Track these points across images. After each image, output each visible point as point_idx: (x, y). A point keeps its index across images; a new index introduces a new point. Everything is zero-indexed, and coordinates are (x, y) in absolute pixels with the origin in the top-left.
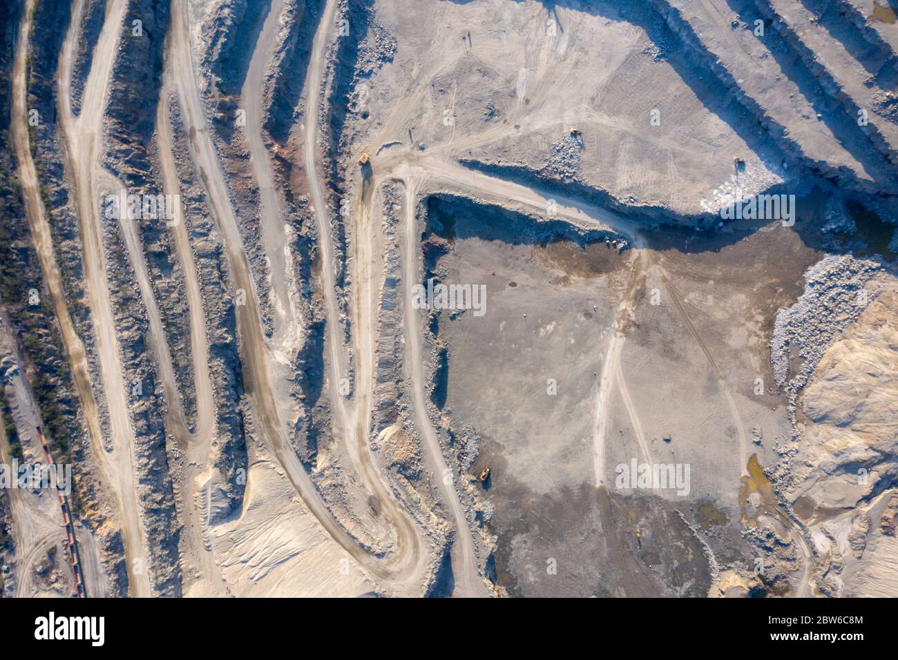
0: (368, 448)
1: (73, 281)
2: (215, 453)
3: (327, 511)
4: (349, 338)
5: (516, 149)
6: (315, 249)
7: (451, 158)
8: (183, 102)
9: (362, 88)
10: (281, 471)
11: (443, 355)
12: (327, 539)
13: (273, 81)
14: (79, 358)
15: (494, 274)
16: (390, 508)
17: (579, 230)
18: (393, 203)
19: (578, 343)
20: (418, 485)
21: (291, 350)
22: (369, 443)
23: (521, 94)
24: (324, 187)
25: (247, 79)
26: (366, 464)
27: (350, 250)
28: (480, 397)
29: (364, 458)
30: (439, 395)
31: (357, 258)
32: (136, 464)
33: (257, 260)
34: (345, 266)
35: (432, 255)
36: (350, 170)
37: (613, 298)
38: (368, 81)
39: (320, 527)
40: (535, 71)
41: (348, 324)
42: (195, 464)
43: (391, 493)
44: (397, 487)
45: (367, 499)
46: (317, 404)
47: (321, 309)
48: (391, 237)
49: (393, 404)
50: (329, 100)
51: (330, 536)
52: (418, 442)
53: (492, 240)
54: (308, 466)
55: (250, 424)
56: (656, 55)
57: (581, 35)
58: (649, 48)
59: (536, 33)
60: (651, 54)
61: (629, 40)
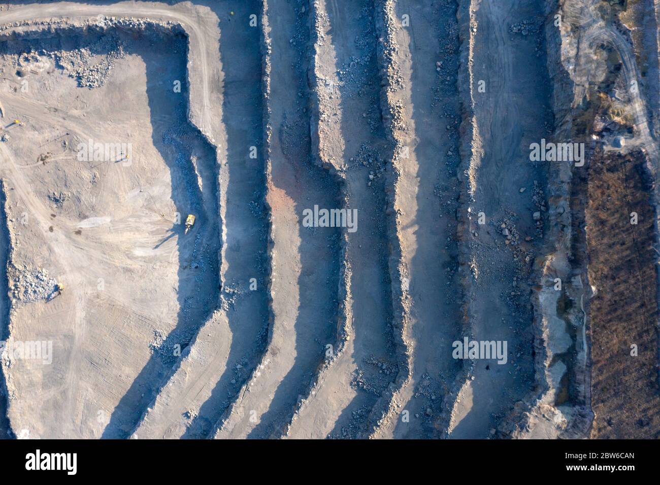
5: (29, 234)
9: (45, 63)
23: (84, 225)
38: (53, 67)
40: (110, 232)
56: (156, 345)
57: (158, 267)
58: (161, 336)
59: (148, 223)
60: (156, 340)
61: (164, 315)
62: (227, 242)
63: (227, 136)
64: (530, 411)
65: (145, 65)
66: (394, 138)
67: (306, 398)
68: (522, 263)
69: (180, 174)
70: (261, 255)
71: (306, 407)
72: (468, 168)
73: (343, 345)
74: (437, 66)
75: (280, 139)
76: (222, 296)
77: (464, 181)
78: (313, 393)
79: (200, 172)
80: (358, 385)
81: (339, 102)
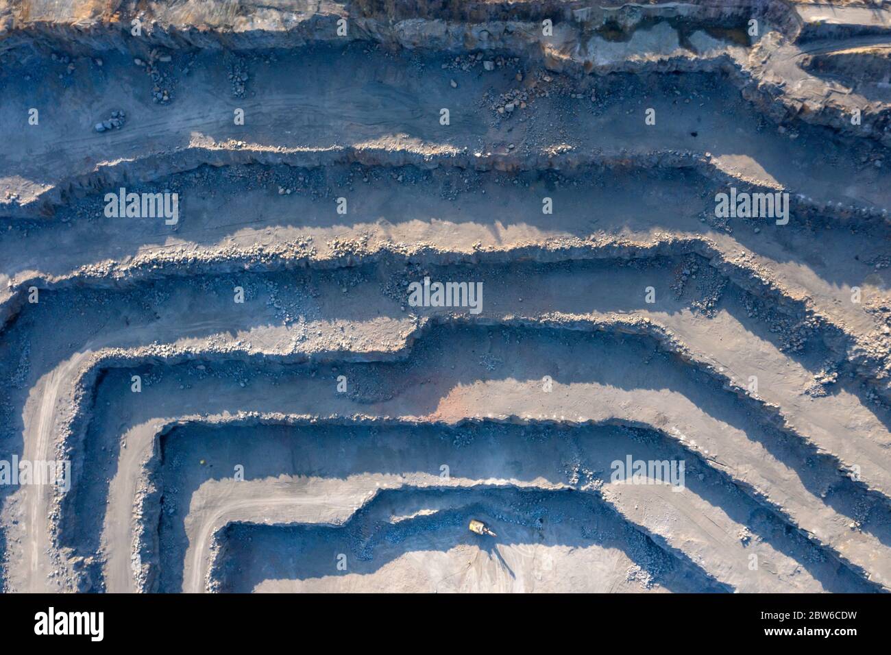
56: (647, 580)
57: (540, 574)
58: (636, 573)
59: (479, 584)
60: (639, 580)
61: (605, 567)
62: (509, 480)
63: (365, 474)
64: (756, 81)
65: (266, 581)
66: (378, 252)
67: (729, 380)
68: (553, 86)
69: (414, 538)
70: (527, 433)
71: (741, 380)
72: (422, 156)
73: (655, 326)
74: (285, 194)
75: (373, 403)
76: (583, 489)
77: (438, 160)
78: (721, 369)
79: (412, 511)
80: (711, 308)
81: (325, 323)
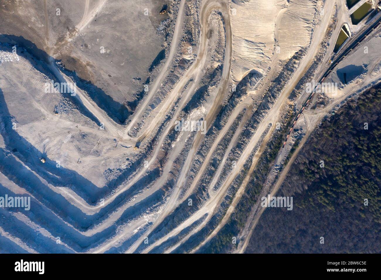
0: (198, 57)
1: (241, 176)
2: (243, 98)
3: (227, 46)
4: (179, 99)
5: (81, 121)
6: (170, 133)
7: (107, 131)
8: (177, 197)
9: (124, 167)
10: (231, 72)
11: (151, 69)
12: (233, 36)
13: (148, 186)
14: (257, 156)
15: (115, 84)
16: (205, 29)
17: (72, 79)
18: (136, 130)
19: (96, 38)
20: (190, 29)
21: (199, 110)
22: (196, 59)
23: (70, 136)
24: (154, 149)
25: (155, 191)
26: (202, 52)
27: (159, 126)
28: (147, 44)
29: (201, 55)
30: (162, 56)
31: (159, 122)
32: (266, 115)
33: (189, 143)
34: (165, 121)
35: (134, 105)
36: (143, 148)
37: (72, 46)
38: (120, 168)
39: (233, 42)
40: (61, 140)
41: (176, 103)
42: (252, 99)
43: (200, 35)
44: (197, 35)
45: (211, 39)
46: (204, 85)
47: (181, 114)
48: (143, 120)
49: (179, 66)
50: (135, 171)
51: (232, 36)
52: (180, 45)
53: (109, 96)
54: (221, 68)
55: (228, 95)
56: (13, 119)
57: (38, 140)
59: (54, 150)
61: (21, 129)
62: (24, 166)
76: (9, 151)
79: (53, 176)
